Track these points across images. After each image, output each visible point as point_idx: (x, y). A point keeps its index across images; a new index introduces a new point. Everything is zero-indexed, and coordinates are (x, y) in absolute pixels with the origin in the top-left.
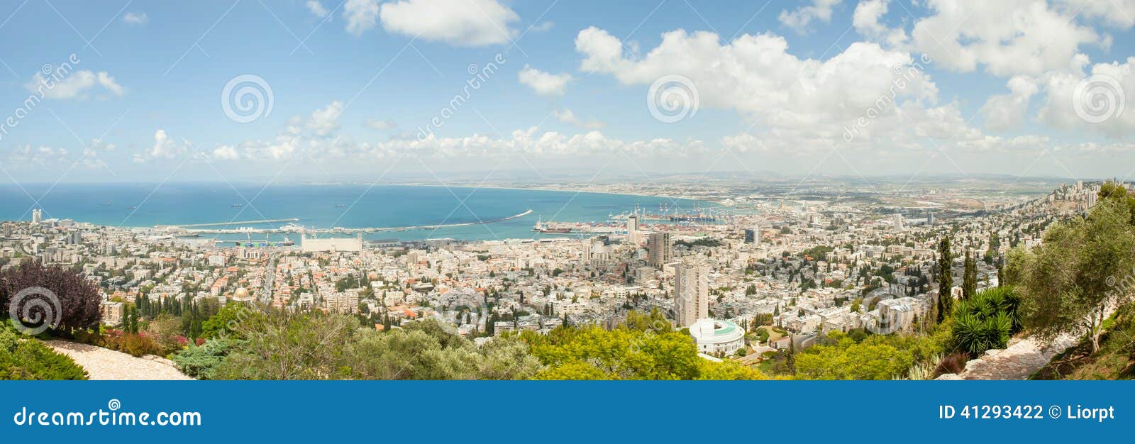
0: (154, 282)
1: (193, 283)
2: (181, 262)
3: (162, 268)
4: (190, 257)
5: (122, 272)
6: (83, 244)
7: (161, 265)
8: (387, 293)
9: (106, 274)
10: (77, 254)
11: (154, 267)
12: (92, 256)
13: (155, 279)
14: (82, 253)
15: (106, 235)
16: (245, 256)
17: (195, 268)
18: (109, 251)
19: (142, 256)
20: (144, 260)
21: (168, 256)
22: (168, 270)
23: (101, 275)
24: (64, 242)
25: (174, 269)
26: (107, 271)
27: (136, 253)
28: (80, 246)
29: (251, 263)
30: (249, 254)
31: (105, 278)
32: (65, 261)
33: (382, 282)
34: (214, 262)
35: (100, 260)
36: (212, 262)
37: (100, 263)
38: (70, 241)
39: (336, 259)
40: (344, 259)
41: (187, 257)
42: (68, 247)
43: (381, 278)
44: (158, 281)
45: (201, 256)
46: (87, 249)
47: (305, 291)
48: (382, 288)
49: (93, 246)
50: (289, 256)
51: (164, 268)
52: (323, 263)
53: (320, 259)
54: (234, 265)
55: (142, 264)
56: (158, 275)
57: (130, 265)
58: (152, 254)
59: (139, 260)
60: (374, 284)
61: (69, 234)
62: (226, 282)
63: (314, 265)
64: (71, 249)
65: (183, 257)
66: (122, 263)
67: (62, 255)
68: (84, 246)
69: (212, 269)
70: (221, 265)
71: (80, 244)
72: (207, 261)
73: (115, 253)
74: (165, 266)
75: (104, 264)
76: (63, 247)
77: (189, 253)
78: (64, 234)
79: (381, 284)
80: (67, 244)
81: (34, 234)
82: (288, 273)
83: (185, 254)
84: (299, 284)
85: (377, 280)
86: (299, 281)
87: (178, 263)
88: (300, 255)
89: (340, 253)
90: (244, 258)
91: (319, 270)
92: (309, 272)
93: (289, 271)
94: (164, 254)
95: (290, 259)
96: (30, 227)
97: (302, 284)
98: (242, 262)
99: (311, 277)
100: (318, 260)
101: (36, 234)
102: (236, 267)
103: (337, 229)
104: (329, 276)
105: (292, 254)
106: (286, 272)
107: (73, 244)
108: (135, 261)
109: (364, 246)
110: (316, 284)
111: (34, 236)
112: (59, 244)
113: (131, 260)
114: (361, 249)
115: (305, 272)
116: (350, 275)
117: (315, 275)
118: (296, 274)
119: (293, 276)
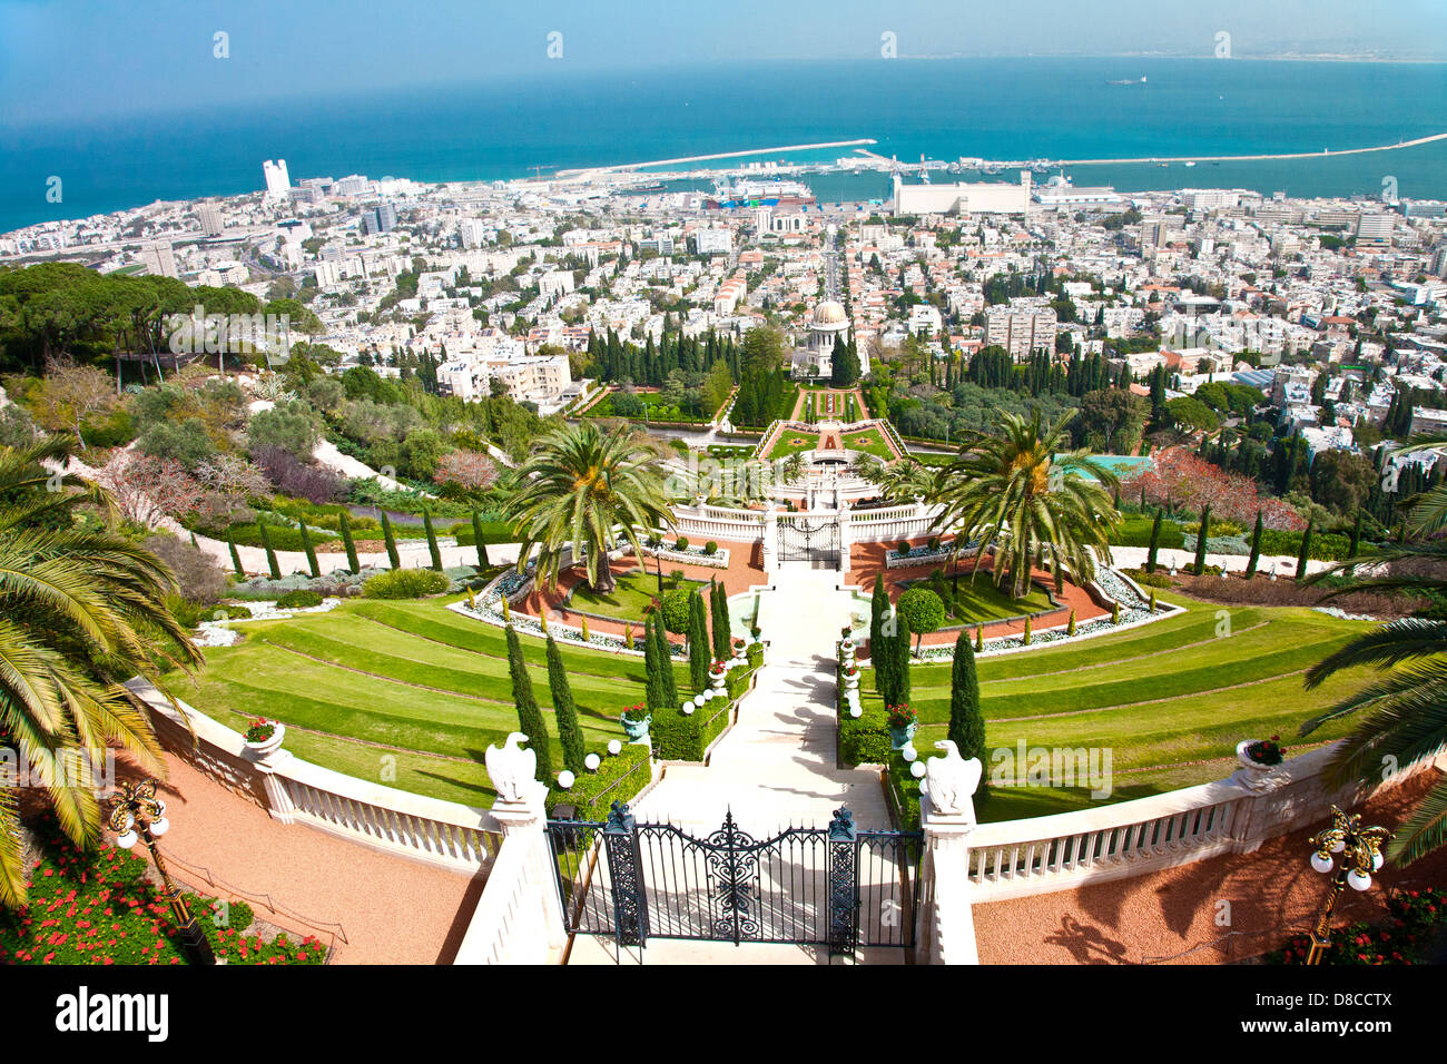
0: (587, 297)
1: (671, 291)
2: (635, 247)
3: (596, 265)
4: (651, 235)
5: (510, 283)
6: (406, 229)
7: (593, 258)
8: (1105, 310)
9: (477, 292)
10: (398, 253)
11: (579, 267)
12: (432, 253)
13: (584, 291)
14: (406, 252)
16: (772, 228)
17: (669, 260)
19: (545, 243)
20: (553, 251)
21: (603, 237)
22: (610, 268)
23: (464, 295)
24: (357, 232)
25: (624, 262)
26: (475, 285)
27: (533, 238)
28: (399, 235)
29: (786, 242)
30: (780, 222)
31: (474, 301)
32: (373, 275)
33: (1088, 286)
34: (708, 242)
35: (454, 261)
36: (703, 243)
37: (456, 268)
39: (974, 230)
40: (994, 230)
41: (645, 237)
42: (370, 240)
43: (1087, 278)
44: (594, 296)
45: (676, 231)
46: (416, 240)
47: (917, 301)
48: (1091, 298)
49: (428, 232)
50: (866, 223)
51: (601, 264)
52: (948, 239)
53: (938, 231)
54: (752, 248)
55: (550, 259)
56: (592, 281)
57: (525, 263)
58: (566, 235)
59: (541, 253)
60: (1069, 287)
61: (363, 211)
62: (745, 286)
63: (928, 242)
64: (379, 246)
65: (637, 237)
66: (506, 262)
68: (409, 235)
69: (705, 259)
70: (722, 248)
71: (396, 230)
72: (691, 242)
73: (483, 243)
74: (604, 260)
75: (464, 268)
76: (357, 243)
77: (648, 227)
78: (353, 212)
79: (1086, 288)
80: (365, 232)
81: (280, 222)
82: (874, 262)
83: (639, 230)
84: (902, 285)
85: (1075, 280)
86: (901, 279)
87: (629, 251)
88: (893, 221)
89: (979, 217)
90: (769, 232)
91: (941, 254)
92: (921, 261)
93: (874, 257)
94: (595, 234)
95: (872, 232)
96: (264, 205)
97: (907, 284)
98: (767, 241)
99: (924, 269)
100: (933, 230)
101: (287, 221)
102: (758, 250)
103: (966, 161)
104: (964, 267)
105: (874, 220)
106: (867, 258)
107: (382, 234)
108: (533, 256)
109: (1035, 200)
110: (940, 286)
111: (280, 226)
112: (348, 235)
113: (525, 252)
114: (1027, 208)
115: (911, 258)
116: (1012, 267)
117: (932, 267)
118: (889, 264)
119: (884, 267)
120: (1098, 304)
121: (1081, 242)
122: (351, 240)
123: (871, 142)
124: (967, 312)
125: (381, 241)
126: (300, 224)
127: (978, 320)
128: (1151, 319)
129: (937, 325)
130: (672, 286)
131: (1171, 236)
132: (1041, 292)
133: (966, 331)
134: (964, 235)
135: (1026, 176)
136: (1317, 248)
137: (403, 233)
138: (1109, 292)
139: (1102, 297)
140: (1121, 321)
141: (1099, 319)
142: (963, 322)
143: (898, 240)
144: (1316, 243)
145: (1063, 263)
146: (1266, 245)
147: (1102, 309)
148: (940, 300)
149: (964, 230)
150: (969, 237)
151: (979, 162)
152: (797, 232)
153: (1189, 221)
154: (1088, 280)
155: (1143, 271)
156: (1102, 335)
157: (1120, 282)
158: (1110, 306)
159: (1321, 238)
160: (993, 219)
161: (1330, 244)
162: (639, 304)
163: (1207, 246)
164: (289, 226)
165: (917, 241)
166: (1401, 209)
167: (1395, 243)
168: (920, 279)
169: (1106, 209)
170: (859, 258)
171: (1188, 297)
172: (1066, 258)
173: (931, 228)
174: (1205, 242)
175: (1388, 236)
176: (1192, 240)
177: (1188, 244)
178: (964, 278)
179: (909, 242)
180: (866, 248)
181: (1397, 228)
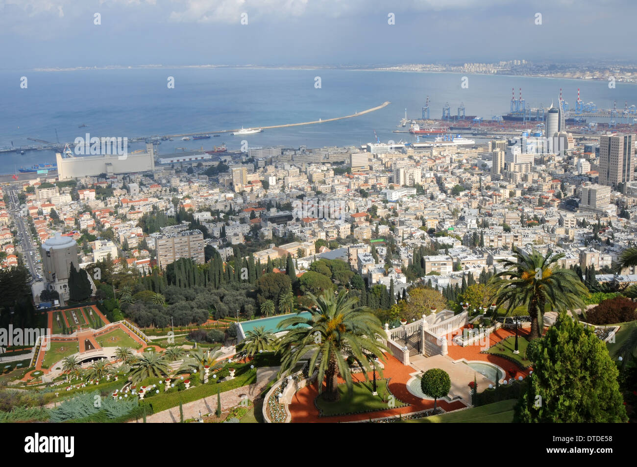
33: (209, 214)
39: (122, 185)
47: (93, 239)
48: (214, 221)
50: (40, 188)
52: (104, 193)
53: (96, 188)
60: (197, 216)
63: (90, 196)
79: (208, 216)
82: (53, 215)
84: (78, 228)
85: (200, 211)
86: (77, 223)
88: (61, 185)
89: (122, 176)
91: (101, 205)
92: (87, 209)
93: (53, 211)
95: (45, 193)
97: (83, 227)
99: (94, 216)
100: (92, 188)
104: (120, 211)
105: (44, 185)
106: (47, 210)
109: (157, 163)
110: (107, 226)
114: (154, 168)
115: (80, 209)
116: (155, 207)
117: (97, 213)
118: (67, 214)
119: (62, 217)
120: (220, 225)
124: (133, 243)
127: (143, 246)
128: (255, 229)
129: (115, 254)
131: (251, 177)
132: (179, 222)
133: (136, 254)
134: (115, 189)
135: (148, 147)
136: (333, 175)
138: (223, 216)
139: (220, 220)
140: (237, 233)
141: (223, 234)
142: (132, 249)
143: (68, 198)
144: (332, 172)
145: (188, 201)
146: (305, 177)
147: (224, 228)
148: (110, 235)
149: (114, 186)
150: (119, 190)
153: (256, 168)
154: (208, 210)
155: (240, 200)
156: (229, 245)
157: (228, 209)
158: (228, 224)
159: (333, 169)
160: (132, 177)
161: (338, 172)
163: (272, 181)
165: (81, 197)
166: (369, 149)
167: (371, 168)
168: (92, 222)
169: (204, 164)
170: (40, 213)
171: (273, 212)
172: (188, 197)
173: (90, 186)
174: (270, 178)
175: (366, 165)
176: (262, 178)
177: (261, 181)
178: (124, 218)
179: (75, 198)
180: (44, 205)
181: (370, 160)
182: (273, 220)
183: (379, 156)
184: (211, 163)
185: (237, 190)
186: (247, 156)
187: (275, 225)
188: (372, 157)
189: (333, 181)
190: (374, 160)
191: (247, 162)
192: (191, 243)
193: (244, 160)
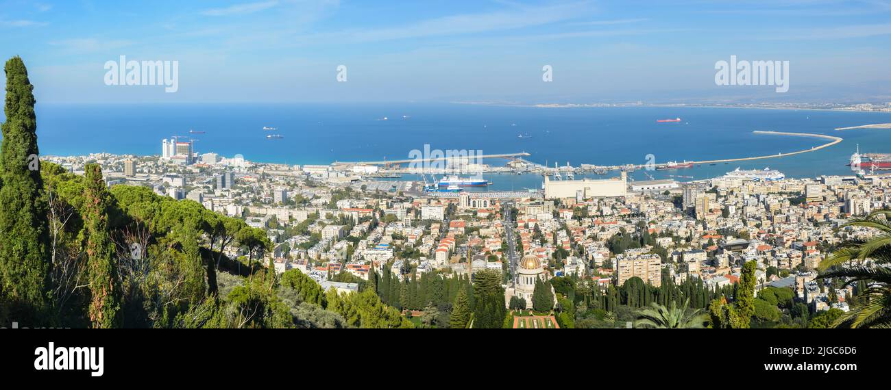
0: (352, 243)
1: (406, 244)
2: (382, 213)
3: (357, 223)
4: (392, 206)
5: (303, 229)
6: (241, 188)
7: (355, 218)
9: (282, 233)
10: (233, 202)
11: (347, 222)
12: (255, 205)
13: (351, 239)
14: (238, 202)
15: (268, 175)
16: (469, 205)
17: (404, 223)
18: (278, 198)
19: (325, 206)
20: (330, 211)
21: (361, 204)
22: (366, 225)
24: (210, 187)
25: (376, 224)
26: (282, 228)
27: (316, 202)
28: (235, 191)
29: (479, 215)
30: (474, 202)
31: (281, 238)
33: (670, 239)
34: (429, 213)
35: (271, 212)
36: (426, 213)
37: (269, 216)
38: (219, 183)
39: (597, 207)
40: (608, 208)
41: (388, 207)
42: (218, 192)
43: (669, 234)
44: (357, 242)
45: (407, 205)
46: (245, 195)
47: (566, 254)
48: (674, 247)
49: (253, 192)
50: (529, 203)
51: (360, 223)
52: (580, 214)
53: (574, 209)
54: (458, 218)
55: (329, 217)
56: (356, 232)
57: (312, 219)
58: (339, 204)
59: (323, 212)
60: (659, 240)
61: (215, 174)
62: (454, 243)
63: (568, 216)
64: (223, 196)
65: (383, 207)
66: (301, 215)
67: (213, 204)
68: (241, 191)
69: (428, 223)
70: (437, 218)
71: (233, 187)
72: (418, 213)
73: (287, 202)
74: (361, 221)
75: (274, 217)
76: (210, 192)
77: (390, 201)
78: (208, 174)
80: (215, 188)
81: (168, 174)
82: (536, 229)
83: (384, 203)
84: (555, 243)
85: (662, 236)
86: (555, 238)
87: (377, 216)
89: (598, 200)
90: (468, 208)
91: (577, 224)
92: (564, 226)
93: (536, 226)
94: (356, 203)
95: (533, 209)
96: (159, 163)
97: (559, 242)
98: (466, 214)
99: (569, 233)
100: (571, 208)
101: (172, 174)
102: (461, 220)
103: (586, 167)
104: (593, 231)
106: (532, 225)
107: (224, 189)
108: (318, 213)
109: (630, 189)
110: (580, 243)
111: (167, 176)
112: (204, 188)
113: (312, 211)
114: (625, 194)
115: (559, 226)
116: (622, 229)
117: (573, 231)
118: (546, 230)
119: (543, 232)
120: (679, 250)
121: (661, 213)
122: (206, 190)
123: (527, 154)
124: (599, 259)
125: (224, 193)
126: (178, 177)
127: (607, 265)
128: (711, 255)
129: (582, 270)
130: (407, 241)
131: (712, 206)
132: (642, 245)
133: (601, 273)
134: (590, 211)
135: (624, 174)
136: (789, 205)
137: (237, 190)
138: (683, 242)
139: (681, 245)
140: (694, 259)
141: (682, 260)
142: (598, 267)
143: (550, 215)
144: (788, 203)
145: (653, 226)
146: (762, 206)
148: (581, 252)
149: (589, 207)
150: (593, 212)
151: (593, 166)
152: (485, 208)
153: (719, 196)
155: (700, 228)
156: (685, 270)
157: (688, 235)
159: (789, 200)
160: (606, 200)
161: (793, 202)
162: (386, 252)
163: (732, 210)
164: (172, 177)
165: (561, 215)
166: (823, 181)
167: (825, 199)
168: (566, 239)
169: (671, 192)
170: (526, 226)
171: (730, 240)
172: (654, 222)
173: (569, 207)
174: (730, 207)
175: (821, 195)
176: (723, 207)
177: (721, 209)
178: (594, 238)
179: (556, 215)
180: (530, 220)
181: (824, 191)
182: (729, 248)
183: (832, 188)
184: (677, 192)
185: (698, 218)
186: (711, 186)
187: (730, 253)
188: (826, 189)
189: (789, 211)
190: (828, 191)
191: (710, 192)
192: (650, 267)
193: (707, 190)
